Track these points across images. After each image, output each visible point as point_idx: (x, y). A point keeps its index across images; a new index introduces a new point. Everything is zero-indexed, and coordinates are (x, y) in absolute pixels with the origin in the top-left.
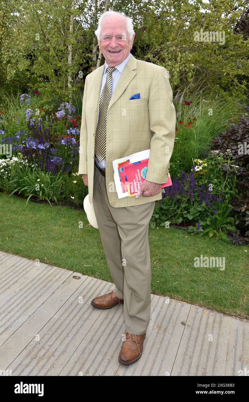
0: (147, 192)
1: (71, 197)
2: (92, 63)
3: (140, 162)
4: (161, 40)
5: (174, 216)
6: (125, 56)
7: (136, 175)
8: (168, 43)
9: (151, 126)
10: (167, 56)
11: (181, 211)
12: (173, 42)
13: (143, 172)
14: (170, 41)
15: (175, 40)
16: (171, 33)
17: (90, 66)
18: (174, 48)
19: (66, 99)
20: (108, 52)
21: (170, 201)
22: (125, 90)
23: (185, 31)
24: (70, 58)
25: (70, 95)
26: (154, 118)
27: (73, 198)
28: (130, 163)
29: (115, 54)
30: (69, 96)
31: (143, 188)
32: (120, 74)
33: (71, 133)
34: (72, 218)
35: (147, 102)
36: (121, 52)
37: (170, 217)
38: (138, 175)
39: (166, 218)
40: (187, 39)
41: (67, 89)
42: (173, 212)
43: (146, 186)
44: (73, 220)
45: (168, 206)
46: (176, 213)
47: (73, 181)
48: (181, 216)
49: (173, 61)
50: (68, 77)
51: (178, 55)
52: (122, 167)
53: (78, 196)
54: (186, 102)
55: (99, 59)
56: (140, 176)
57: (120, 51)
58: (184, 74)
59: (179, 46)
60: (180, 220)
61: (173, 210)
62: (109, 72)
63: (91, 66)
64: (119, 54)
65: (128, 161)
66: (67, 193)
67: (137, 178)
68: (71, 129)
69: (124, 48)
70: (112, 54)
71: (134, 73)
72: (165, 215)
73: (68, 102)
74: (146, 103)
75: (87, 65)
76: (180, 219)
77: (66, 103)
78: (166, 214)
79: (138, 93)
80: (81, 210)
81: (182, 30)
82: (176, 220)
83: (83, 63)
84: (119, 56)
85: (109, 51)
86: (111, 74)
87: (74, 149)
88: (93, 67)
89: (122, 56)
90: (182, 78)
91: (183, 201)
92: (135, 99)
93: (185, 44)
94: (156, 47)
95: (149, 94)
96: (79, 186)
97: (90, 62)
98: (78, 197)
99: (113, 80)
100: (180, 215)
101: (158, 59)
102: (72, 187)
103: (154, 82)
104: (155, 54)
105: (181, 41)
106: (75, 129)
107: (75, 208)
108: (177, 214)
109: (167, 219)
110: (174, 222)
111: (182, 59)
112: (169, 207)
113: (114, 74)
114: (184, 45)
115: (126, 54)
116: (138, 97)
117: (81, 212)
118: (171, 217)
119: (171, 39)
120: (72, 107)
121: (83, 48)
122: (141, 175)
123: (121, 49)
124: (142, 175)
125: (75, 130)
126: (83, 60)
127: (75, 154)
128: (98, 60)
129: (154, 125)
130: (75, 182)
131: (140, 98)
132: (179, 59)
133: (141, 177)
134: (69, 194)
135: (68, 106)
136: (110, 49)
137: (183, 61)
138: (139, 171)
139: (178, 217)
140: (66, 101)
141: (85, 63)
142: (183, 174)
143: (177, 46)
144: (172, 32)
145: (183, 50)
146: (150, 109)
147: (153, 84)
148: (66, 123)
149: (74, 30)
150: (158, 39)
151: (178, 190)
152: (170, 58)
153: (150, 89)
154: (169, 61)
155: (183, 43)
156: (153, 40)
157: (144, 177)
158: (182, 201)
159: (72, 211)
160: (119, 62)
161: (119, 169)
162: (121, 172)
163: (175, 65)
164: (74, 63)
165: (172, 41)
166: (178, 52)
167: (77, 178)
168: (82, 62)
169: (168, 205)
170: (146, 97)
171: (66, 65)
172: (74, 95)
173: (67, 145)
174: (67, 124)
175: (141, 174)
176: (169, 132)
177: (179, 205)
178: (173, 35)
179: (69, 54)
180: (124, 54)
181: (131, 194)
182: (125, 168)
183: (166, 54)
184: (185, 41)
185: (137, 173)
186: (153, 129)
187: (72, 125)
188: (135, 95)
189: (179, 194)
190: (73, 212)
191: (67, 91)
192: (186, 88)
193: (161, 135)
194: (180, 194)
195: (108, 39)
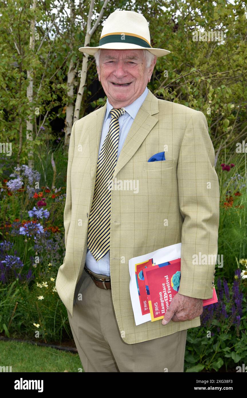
0: (182, 314)
1: (35, 324)
2: (67, 99)
3: (169, 263)
4: (180, 64)
5: (208, 356)
6: (138, 92)
7: (163, 284)
8: (193, 70)
9: (182, 204)
10: (191, 90)
11: (220, 348)
12: (201, 68)
13: (174, 281)
14: (195, 67)
15: (204, 63)
16: (196, 53)
17: (63, 105)
18: (203, 78)
19: (24, 159)
20: (111, 84)
21: (202, 330)
22: (140, 147)
23: (220, 49)
24: (30, 92)
25: (31, 152)
26: (187, 192)
27: (38, 326)
28: (153, 265)
29: (122, 88)
30: (29, 155)
31: (176, 307)
32: (132, 121)
33: (35, 216)
34: (34, 361)
35: (176, 166)
36: (131, 84)
37: (201, 357)
38: (166, 285)
39: (195, 359)
40: (223, 61)
41: (24, 144)
42: (207, 349)
43: (181, 303)
44: (37, 365)
45: (198, 338)
46: (212, 351)
47: (38, 296)
48: (220, 357)
49: (201, 99)
50: (26, 123)
51: (209, 89)
52: (141, 272)
53: (45, 323)
54: (223, 166)
55: (80, 94)
56: (169, 287)
57: (129, 84)
58: (218, 120)
59: (211, 75)
60: (219, 364)
61: (206, 345)
62: (113, 117)
63: (65, 105)
64: (128, 88)
65: (151, 261)
66: (27, 318)
67: (165, 289)
68: (35, 209)
69: (136, 79)
70: (117, 88)
71: (155, 120)
72: (193, 353)
73: (27, 164)
74: (174, 167)
75: (57, 104)
76: (219, 362)
77: (23, 166)
78: (195, 353)
79: (161, 151)
80: (50, 347)
81: (214, 46)
82: (212, 363)
83: (51, 101)
84: (128, 91)
85: (113, 83)
86: (117, 119)
87: (39, 242)
88: (68, 106)
89: (132, 91)
90: (216, 125)
91: (223, 330)
92: (157, 160)
93: (221, 70)
94: (173, 75)
95: (179, 154)
96: (48, 305)
97: (63, 98)
98: (46, 325)
99: (120, 129)
100: (219, 354)
101: (176, 96)
102: (36, 306)
103: (188, 135)
104: (170, 87)
105: (213, 65)
106: (42, 209)
107: (39, 344)
108: (214, 352)
109: (196, 361)
110: (209, 367)
111: (215, 96)
112: (200, 339)
113: (121, 120)
114: (218, 73)
115: (140, 89)
116: (162, 158)
117: (50, 350)
118: (204, 358)
119: (198, 63)
120: (35, 173)
121: (51, 75)
122: (170, 285)
123: (132, 80)
124: (172, 285)
125: (42, 211)
126: (52, 95)
127: (40, 251)
128: (78, 95)
129: (188, 203)
130: (41, 298)
131: (165, 159)
132: (210, 95)
133: (171, 287)
134: (31, 320)
135: (28, 170)
136: (114, 80)
137: (217, 100)
138: (167, 278)
139: (215, 358)
140: (24, 162)
141: (55, 100)
142: (221, 284)
143: (207, 74)
144: (198, 50)
145: (217, 81)
146: (179, 177)
147: (185, 137)
148: (25, 199)
149: (36, 46)
150: (176, 63)
151: (214, 310)
152: (196, 94)
153: (180, 146)
154: (195, 100)
155: (217, 68)
156: (169, 64)
157: (175, 289)
158: (220, 329)
159: (34, 349)
160: (129, 101)
161: (137, 274)
162: (141, 279)
163: (204, 105)
164: (37, 99)
165: (199, 66)
166: (208, 85)
167: (45, 291)
168: (50, 99)
169: (198, 336)
170: (175, 159)
171: (24, 103)
172: (37, 153)
173: (28, 235)
174: (27, 200)
175: (170, 283)
176: (212, 215)
177: (217, 337)
178: (201, 56)
179: (28, 85)
180: (136, 88)
181: (155, 316)
182: (147, 273)
183: (189, 88)
184: (221, 66)
185: (165, 282)
186: (185, 210)
187: (34, 202)
188: (158, 155)
189: (216, 319)
190: (36, 352)
191: (26, 145)
192: (223, 142)
193: (201, 220)
194: (218, 317)
195: (111, 63)
